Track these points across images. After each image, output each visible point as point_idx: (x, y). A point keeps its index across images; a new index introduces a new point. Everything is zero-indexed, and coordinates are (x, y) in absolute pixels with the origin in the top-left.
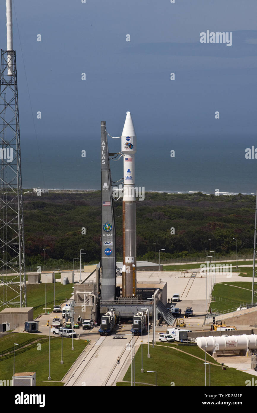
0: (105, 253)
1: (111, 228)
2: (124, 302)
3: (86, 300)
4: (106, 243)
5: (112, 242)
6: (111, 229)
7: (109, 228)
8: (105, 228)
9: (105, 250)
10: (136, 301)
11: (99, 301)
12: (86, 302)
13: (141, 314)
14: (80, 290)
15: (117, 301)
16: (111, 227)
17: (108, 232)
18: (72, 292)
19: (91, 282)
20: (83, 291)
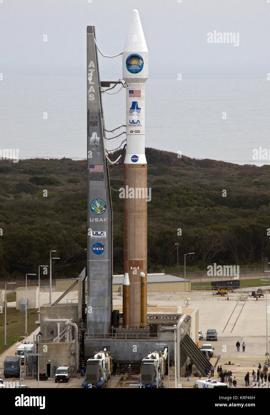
0: (94, 251)
1: (104, 209)
2: (126, 337)
3: (60, 332)
4: (95, 233)
5: (105, 233)
6: (105, 211)
7: (102, 209)
8: (93, 209)
9: (94, 246)
10: (146, 336)
11: (83, 334)
12: (60, 336)
13: (154, 355)
14: (50, 316)
15: (114, 335)
16: (105, 207)
17: (99, 216)
18: (37, 320)
19: (70, 302)
20: (56, 318)
